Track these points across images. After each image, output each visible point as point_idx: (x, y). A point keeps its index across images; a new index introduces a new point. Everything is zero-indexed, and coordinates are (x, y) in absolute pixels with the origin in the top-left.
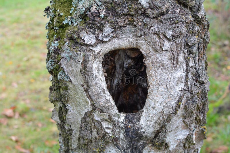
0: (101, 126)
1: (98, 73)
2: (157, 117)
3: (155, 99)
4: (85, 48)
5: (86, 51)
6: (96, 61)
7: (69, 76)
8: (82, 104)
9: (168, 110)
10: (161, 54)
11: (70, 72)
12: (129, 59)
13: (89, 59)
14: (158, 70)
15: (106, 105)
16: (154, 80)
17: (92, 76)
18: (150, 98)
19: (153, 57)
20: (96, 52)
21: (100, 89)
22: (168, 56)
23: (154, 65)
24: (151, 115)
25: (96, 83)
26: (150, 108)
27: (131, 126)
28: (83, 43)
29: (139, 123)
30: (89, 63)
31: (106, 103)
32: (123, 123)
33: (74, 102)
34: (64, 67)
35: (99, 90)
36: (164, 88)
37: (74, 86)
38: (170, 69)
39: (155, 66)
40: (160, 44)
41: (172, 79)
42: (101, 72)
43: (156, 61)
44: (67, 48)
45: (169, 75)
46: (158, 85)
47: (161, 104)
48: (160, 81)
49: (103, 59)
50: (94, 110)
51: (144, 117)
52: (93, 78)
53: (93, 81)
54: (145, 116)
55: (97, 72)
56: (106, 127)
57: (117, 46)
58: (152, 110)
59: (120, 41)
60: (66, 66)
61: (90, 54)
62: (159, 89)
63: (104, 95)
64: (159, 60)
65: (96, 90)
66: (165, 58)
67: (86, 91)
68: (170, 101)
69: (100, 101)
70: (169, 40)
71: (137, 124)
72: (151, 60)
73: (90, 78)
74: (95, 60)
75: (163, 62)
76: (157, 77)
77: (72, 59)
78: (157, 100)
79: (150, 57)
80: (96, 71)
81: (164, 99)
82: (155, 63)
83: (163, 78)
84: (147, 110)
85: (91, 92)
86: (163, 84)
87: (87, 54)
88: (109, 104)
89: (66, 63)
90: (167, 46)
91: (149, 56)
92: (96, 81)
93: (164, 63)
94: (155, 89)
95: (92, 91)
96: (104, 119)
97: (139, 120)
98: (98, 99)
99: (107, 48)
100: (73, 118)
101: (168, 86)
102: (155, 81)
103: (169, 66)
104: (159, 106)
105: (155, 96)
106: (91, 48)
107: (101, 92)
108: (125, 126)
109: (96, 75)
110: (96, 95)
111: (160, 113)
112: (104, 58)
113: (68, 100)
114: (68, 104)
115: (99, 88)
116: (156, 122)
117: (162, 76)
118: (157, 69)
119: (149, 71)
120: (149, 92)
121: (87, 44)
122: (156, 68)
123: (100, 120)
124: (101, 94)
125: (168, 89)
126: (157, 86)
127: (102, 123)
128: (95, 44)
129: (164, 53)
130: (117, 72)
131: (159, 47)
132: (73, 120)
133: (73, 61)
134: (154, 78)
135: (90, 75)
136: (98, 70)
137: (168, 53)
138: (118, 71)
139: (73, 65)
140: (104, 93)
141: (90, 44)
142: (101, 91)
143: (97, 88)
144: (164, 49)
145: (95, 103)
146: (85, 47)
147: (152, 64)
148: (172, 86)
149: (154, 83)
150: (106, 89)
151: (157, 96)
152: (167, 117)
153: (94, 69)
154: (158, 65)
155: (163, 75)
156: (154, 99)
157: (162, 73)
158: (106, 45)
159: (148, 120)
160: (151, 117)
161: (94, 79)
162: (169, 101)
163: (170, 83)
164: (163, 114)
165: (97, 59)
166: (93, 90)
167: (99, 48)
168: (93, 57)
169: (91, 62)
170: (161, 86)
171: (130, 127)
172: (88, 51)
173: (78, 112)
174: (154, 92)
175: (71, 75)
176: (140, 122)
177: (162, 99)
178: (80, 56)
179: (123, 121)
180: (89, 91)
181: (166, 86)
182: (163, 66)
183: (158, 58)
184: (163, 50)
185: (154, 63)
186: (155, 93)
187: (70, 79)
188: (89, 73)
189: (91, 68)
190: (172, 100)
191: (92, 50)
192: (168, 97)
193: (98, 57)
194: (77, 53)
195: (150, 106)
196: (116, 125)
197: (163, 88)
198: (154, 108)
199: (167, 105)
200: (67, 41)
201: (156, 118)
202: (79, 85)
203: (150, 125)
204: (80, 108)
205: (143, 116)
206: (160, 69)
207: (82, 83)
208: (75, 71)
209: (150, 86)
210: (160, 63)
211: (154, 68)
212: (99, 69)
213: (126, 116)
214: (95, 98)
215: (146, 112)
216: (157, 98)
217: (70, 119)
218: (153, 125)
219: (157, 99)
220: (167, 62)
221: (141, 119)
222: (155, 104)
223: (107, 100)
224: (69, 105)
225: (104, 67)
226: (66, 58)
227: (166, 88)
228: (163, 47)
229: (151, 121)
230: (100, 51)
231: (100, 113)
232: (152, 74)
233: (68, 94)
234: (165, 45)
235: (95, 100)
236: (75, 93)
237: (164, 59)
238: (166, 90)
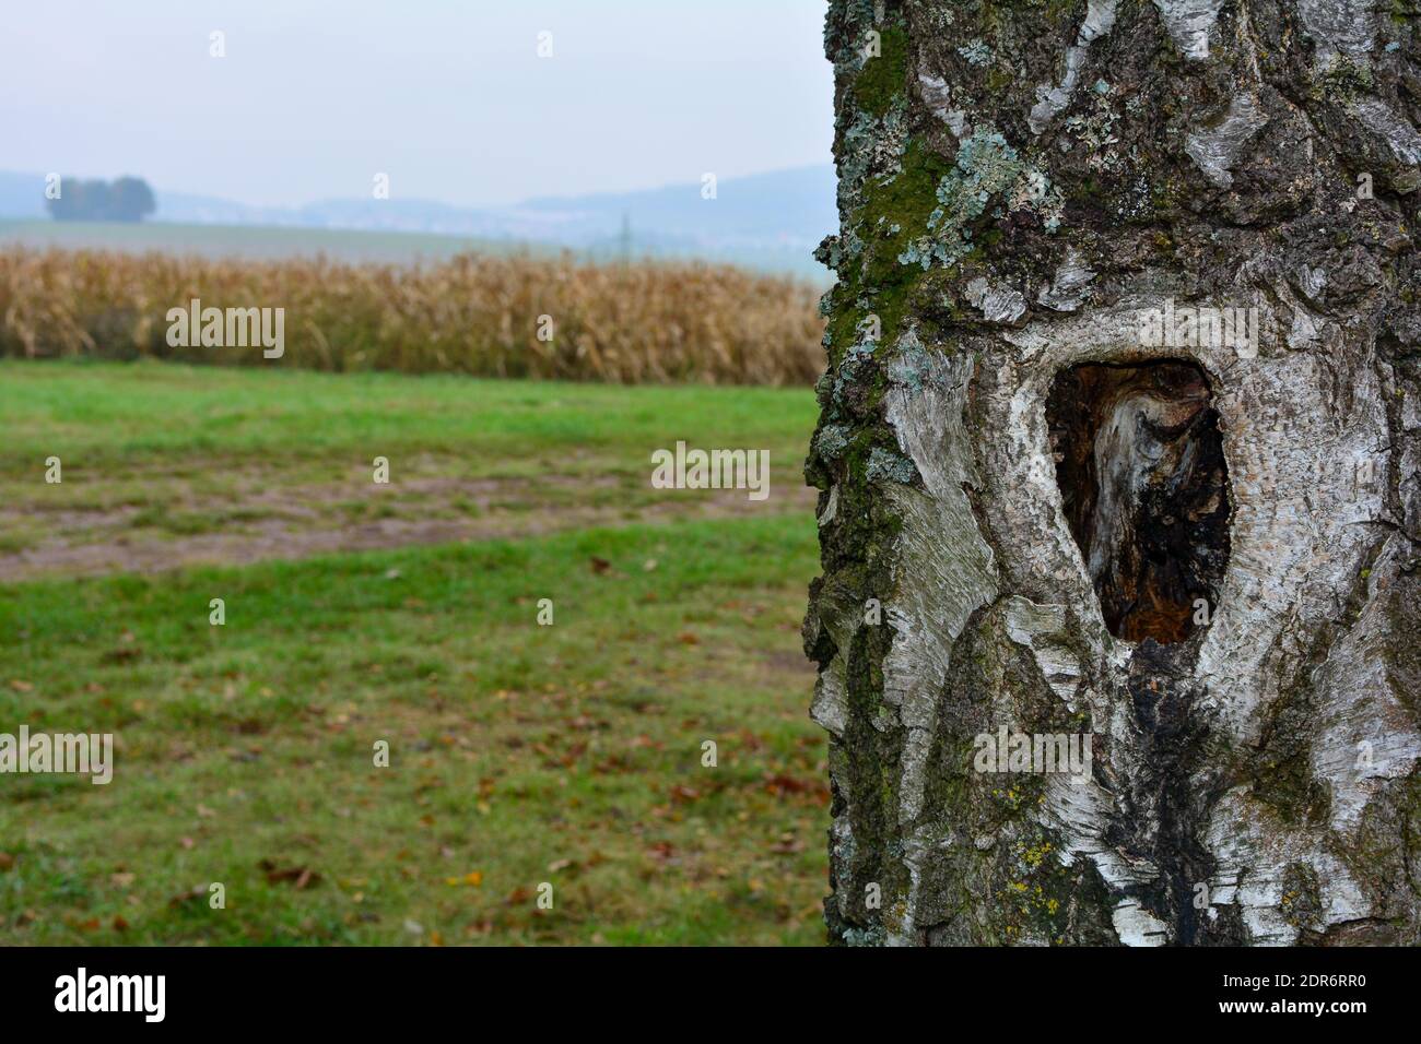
0: (1035, 669)
1: (1032, 438)
2: (1268, 637)
3: (1259, 558)
4: (982, 341)
5: (986, 349)
6: (1023, 389)
7: (912, 462)
8: (960, 587)
9: (1316, 605)
10: (1283, 363)
11: (918, 443)
12: (1154, 441)
13: (996, 377)
14: (1271, 433)
15: (1059, 575)
16: (1254, 477)
17: (1007, 445)
18: (1237, 562)
19: (1247, 380)
20: (1026, 354)
21: (1033, 504)
22: (1308, 370)
23: (1255, 414)
24: (1244, 632)
25: (1022, 478)
26: (1242, 603)
27: (1158, 683)
28: (977, 323)
29: (1194, 670)
30: (997, 395)
31: (1058, 568)
32: (1127, 672)
33: (922, 586)
34: (896, 422)
35: (1031, 506)
36: (1297, 510)
37: (932, 501)
38: (1319, 427)
39: (1259, 418)
40: (1275, 326)
41: (1330, 470)
42: (1041, 436)
43: (1261, 397)
44: (914, 342)
45: (1318, 455)
46: (1273, 495)
47: (1283, 580)
48: (1277, 481)
49: (1051, 390)
50: (1004, 594)
51: (1216, 646)
52: (1010, 456)
53: (1009, 467)
54: (1217, 642)
55: (1027, 432)
56: (1052, 676)
57: (1106, 340)
58: (1247, 611)
59: (1118, 321)
60: (904, 418)
61: (1003, 360)
62: (1275, 514)
63: (1049, 531)
64: (1272, 391)
65: (1019, 505)
66: (1298, 381)
67: (979, 510)
68: (1322, 565)
69: (1033, 558)
70: (1312, 307)
71: (1183, 677)
72: (1241, 393)
73: (996, 456)
74: (1021, 385)
75: (1290, 398)
76: (1266, 464)
77: (931, 386)
78: (1267, 564)
79: (1239, 381)
80: (1023, 427)
81: (1295, 557)
82: (1259, 403)
83: (1292, 464)
84: (1228, 614)
85: (999, 516)
86: (1293, 492)
87: (990, 360)
88: (1071, 574)
89: (906, 407)
90: (1307, 332)
91: (1234, 376)
92: (1020, 468)
93: (1296, 400)
94: (1260, 515)
95: (1003, 513)
96: (1046, 634)
97: (1192, 660)
98: (1025, 549)
99: (1066, 344)
100: (914, 667)
101: (1311, 498)
102: (1260, 479)
103: (1313, 414)
104: (1279, 589)
105: (1257, 548)
106: (1007, 337)
107: (1037, 516)
108: (1134, 683)
109: (1021, 445)
110: (1018, 527)
111: (1282, 616)
112: (1055, 388)
113: (897, 585)
114: (895, 609)
115: (1031, 500)
116: (1265, 662)
117: (1289, 456)
118: (1268, 430)
119: (1235, 445)
120: (1236, 536)
121: (990, 321)
122: (1260, 427)
123: (1027, 640)
124: (1040, 527)
125: (1314, 512)
126: (1269, 504)
127: (1038, 653)
128: (1021, 319)
129: (1293, 359)
130: (1103, 515)
131: (1273, 337)
132: (912, 677)
133: (933, 395)
134: (1257, 469)
135: (996, 442)
136: (1032, 426)
137: (1311, 359)
138: (1105, 511)
139: (933, 411)
140: (1051, 524)
141: (1003, 320)
142: (1038, 512)
143: (1023, 500)
144: (1292, 345)
145: (1013, 564)
146: (982, 337)
147: (1246, 410)
148: (1330, 500)
149: (1257, 490)
150: (1058, 512)
151: (1269, 548)
152: (1311, 639)
153: (1013, 419)
154: (1271, 411)
155: (1293, 454)
156: (1254, 560)
157: (1287, 443)
158: (1065, 332)
159: (1233, 655)
160: (1247, 637)
161: (1012, 460)
162: (1318, 564)
163: (1323, 487)
164: (1297, 625)
165: (1027, 383)
166: (1009, 507)
167: (1036, 337)
168: (1015, 373)
169: (1003, 392)
170: (1284, 502)
171: (1155, 686)
172: (996, 350)
173: (939, 632)
174: (1255, 531)
175: (921, 454)
176: (1199, 667)
177: (1286, 556)
178: (964, 363)
179: (1127, 664)
180: (991, 512)
181: (1306, 499)
182: (1290, 413)
183: (1268, 384)
184: (1287, 347)
185: (1254, 406)
186: (1261, 535)
187: (915, 468)
188: (997, 435)
189: (1005, 415)
190: (1332, 561)
191: (1009, 345)
192: (1314, 549)
193: (1030, 373)
194: (950, 360)
195: (1238, 595)
196: (1094, 678)
197: (1293, 511)
198: (1255, 598)
199: (1309, 583)
200: (911, 323)
201: (1264, 642)
202: (952, 491)
203: (1240, 676)
204: (948, 610)
205: (1211, 640)
206: (1279, 428)
207: (962, 476)
208: (940, 434)
209: (1237, 509)
210: (1278, 402)
211: (1252, 426)
212: (1034, 421)
213: (1141, 649)
214: (1015, 541)
215: (1223, 625)
216: (1269, 554)
217: (898, 676)
218: (1254, 678)
219: (1267, 559)
220: (1308, 399)
221: (1202, 653)
222: (1259, 584)
223: (1062, 553)
224: (901, 613)
225: (1052, 429)
226: (906, 386)
227: (1303, 508)
228: (1288, 337)
229: (1245, 659)
230: (1040, 353)
231: (1031, 603)
232: (1247, 453)
233: (901, 552)
234: (1295, 327)
235: (1014, 549)
236: (929, 542)
237: (1295, 385)
238: (1305, 520)
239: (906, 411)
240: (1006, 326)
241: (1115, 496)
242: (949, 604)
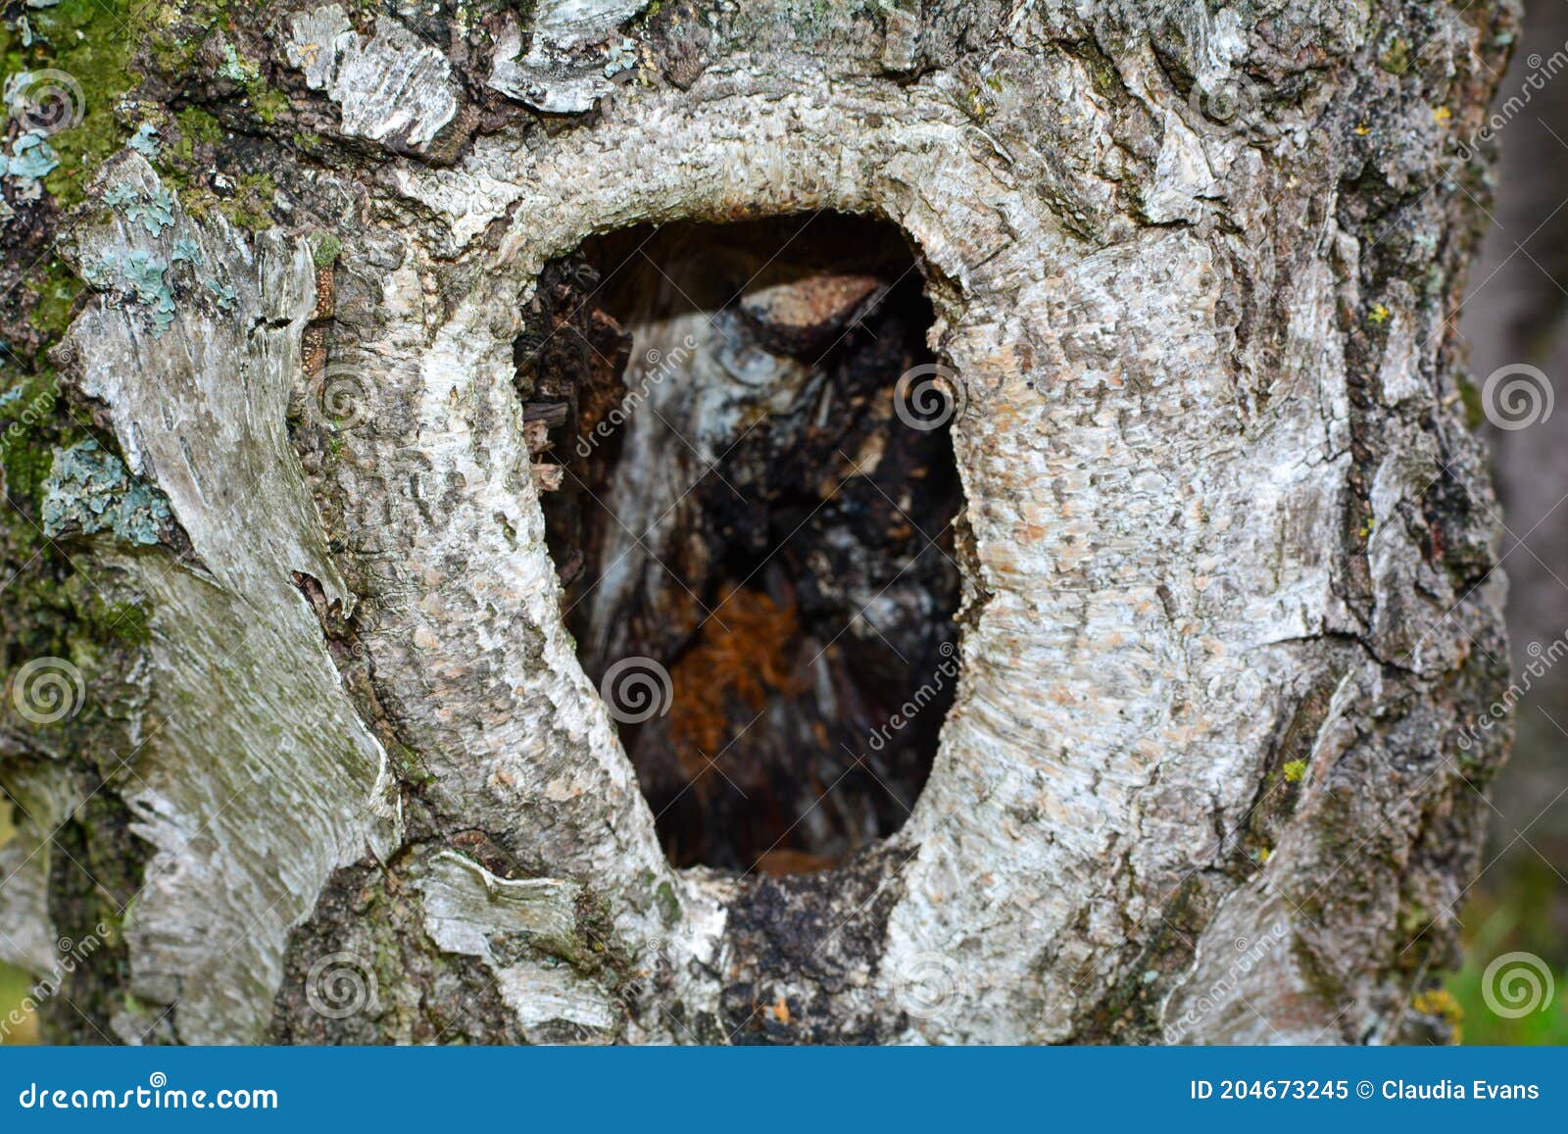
0: (498, 1011)
1: (479, 452)
2: (1058, 910)
3: (1039, 723)
4: (336, 184)
5: (349, 212)
6: (455, 327)
7: (162, 495)
8: (302, 791)
9: (1172, 836)
10: (1127, 258)
11: (174, 447)
12: (757, 350)
13: (380, 299)
14: (1087, 431)
15: (556, 790)
16: (1036, 532)
17: (414, 480)
18: (981, 718)
19: (1033, 294)
20: (462, 232)
21: (488, 623)
22: (1188, 279)
23: (1049, 383)
24: (997, 893)
25: (456, 563)
26: (993, 820)
27: (791, 1002)
28: (323, 135)
29: (874, 972)
30: (384, 346)
31: (554, 773)
32: (716, 975)
33: (211, 765)
34: (111, 394)
35: (481, 630)
36: (1138, 617)
37: (220, 596)
38: (1208, 414)
39: (1058, 392)
40: (1113, 160)
41: (1221, 519)
42: (507, 445)
43: (1065, 341)
44: (148, 181)
45: (1196, 484)
46: (1083, 578)
47: (1097, 780)
48: (1095, 547)
49: (527, 310)
50: (418, 841)
51: (927, 913)
52: (423, 508)
53: (422, 534)
54: (931, 903)
55: (467, 440)
56: (541, 1025)
57: (670, 177)
58: (1006, 843)
59: (701, 127)
60: (135, 383)
61: (398, 252)
62: (1085, 623)
63: (530, 685)
64: (1095, 328)
65: (452, 630)
66: (1162, 304)
67: (344, 636)
68: (1191, 745)
69: (490, 755)
71: (849, 986)
72: (1014, 327)
73: (387, 508)
74: (447, 317)
75: (1141, 347)
76: (1070, 504)
77: (202, 305)
78: (1057, 742)
79: (1012, 296)
80: (459, 427)
81: (1130, 728)
82: (1059, 354)
83: (1133, 507)
84: (957, 841)
85: (398, 654)
86: (1132, 572)
87: (363, 249)
88: (585, 781)
89: (135, 354)
90: (1190, 177)
91: (998, 282)
92: (453, 536)
93: (1154, 352)
94: (1048, 623)
95: (409, 647)
96: (524, 936)
97: (870, 941)
98: (468, 734)
99: (567, 195)
100: (203, 931)
101: (1175, 589)
102: (1051, 539)
103: (1194, 387)
104: (1086, 801)
105: (1036, 697)
106: (406, 181)
107: (499, 654)
108: (734, 1002)
109: (453, 476)
110: (450, 682)
111: (1092, 866)
112: (537, 307)
113: (148, 748)
114: (148, 795)
115: (482, 614)
116: (1045, 963)
117: (1127, 488)
118: (1079, 421)
119: (991, 447)
120: (980, 659)
121: (359, 138)
122: (1060, 413)
123: (481, 947)
124: (507, 679)
125: (1180, 623)
126: (1070, 599)
127: (502, 974)
128: (443, 136)
129: (1154, 247)
130: (630, 483)
131: (1107, 187)
132: (197, 950)
133: (207, 327)
134: (1045, 515)
135: (386, 470)
136: (481, 423)
137: (1200, 251)
138: (636, 474)
139: (211, 371)
140: (535, 663)
141: (396, 136)
142: (499, 641)
143: (460, 615)
144: (1154, 214)
145: (438, 769)
146: (339, 173)
147: (1025, 368)
148: (1218, 593)
149: (1043, 565)
150: (552, 628)
151: (1064, 701)
152: (1156, 913)
153: (429, 407)
154: (1091, 379)
155: (1137, 484)
156: (1026, 725)
157: (1124, 455)
158: (563, 160)
159: (970, 945)
160: (1003, 907)
161: (428, 519)
162: (1182, 744)
163: (1204, 562)
164: (1125, 882)
165: (466, 310)
166: (424, 635)
167: (487, 182)
168: (432, 284)
169: (400, 336)
170: (1107, 595)
171: (783, 1012)
172: (377, 217)
173: (258, 868)
174: (1030, 659)
175: (184, 478)
176: (887, 963)
177: (1108, 731)
178: (288, 261)
179: (716, 953)
180: (376, 643)
181: (1162, 591)
182: (1139, 384)
183: (1087, 307)
184: (1143, 223)
185: (1046, 361)
186: (1047, 670)
187: (172, 517)
188: (386, 450)
189: (407, 400)
190: (1214, 734)
191: (414, 205)
192: (1176, 710)
193: (473, 284)
194: (250, 241)
195: (983, 800)
196: (641, 999)
197: (1129, 616)
198: (1027, 816)
199: (1158, 789)
200: (139, 117)
201: (1046, 921)
202: (268, 583)
203: (984, 991)
204: (277, 830)
205: (916, 896)
206: (1105, 418)
207: (298, 559)
208: (231, 433)
209: (987, 598)
210: (1109, 356)
211: (1039, 409)
212: (486, 410)
213: (744, 902)
214: (442, 716)
215: (942, 863)
216: (1062, 715)
217: (165, 948)
218: (1017, 994)
219: (1060, 729)
220: (1184, 350)
221: (893, 929)
222: (1038, 783)
223: (562, 734)
224: (162, 805)
225: (530, 399)
226: (132, 298)
227: (1154, 611)
228: (1146, 192)
229: (1000, 955)
230: (501, 224)
231: (488, 877)
232: (1020, 471)
233: (152, 685)
234: (1164, 165)
235: (440, 736)
236: (223, 679)
237: (1152, 314)
238: (1155, 640)
239: (137, 362)
240: (400, 151)
241: (658, 443)
242: (279, 820)
